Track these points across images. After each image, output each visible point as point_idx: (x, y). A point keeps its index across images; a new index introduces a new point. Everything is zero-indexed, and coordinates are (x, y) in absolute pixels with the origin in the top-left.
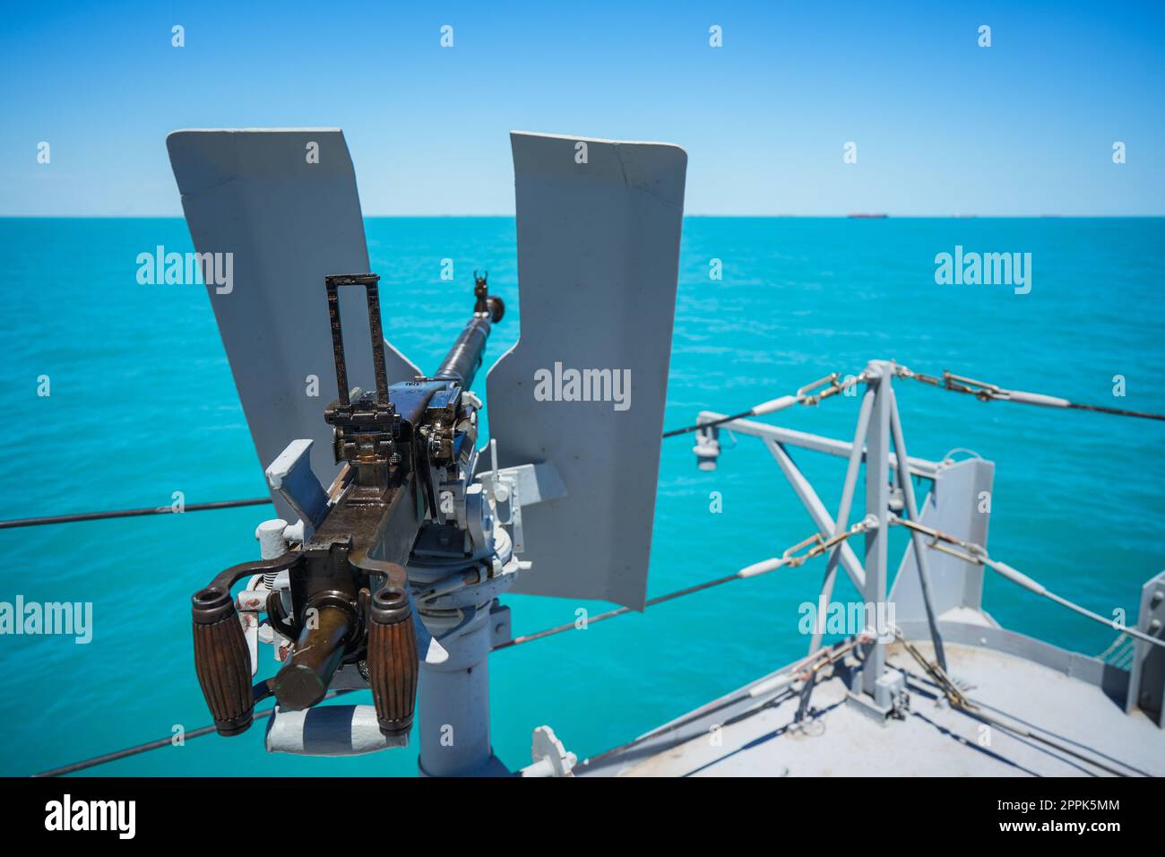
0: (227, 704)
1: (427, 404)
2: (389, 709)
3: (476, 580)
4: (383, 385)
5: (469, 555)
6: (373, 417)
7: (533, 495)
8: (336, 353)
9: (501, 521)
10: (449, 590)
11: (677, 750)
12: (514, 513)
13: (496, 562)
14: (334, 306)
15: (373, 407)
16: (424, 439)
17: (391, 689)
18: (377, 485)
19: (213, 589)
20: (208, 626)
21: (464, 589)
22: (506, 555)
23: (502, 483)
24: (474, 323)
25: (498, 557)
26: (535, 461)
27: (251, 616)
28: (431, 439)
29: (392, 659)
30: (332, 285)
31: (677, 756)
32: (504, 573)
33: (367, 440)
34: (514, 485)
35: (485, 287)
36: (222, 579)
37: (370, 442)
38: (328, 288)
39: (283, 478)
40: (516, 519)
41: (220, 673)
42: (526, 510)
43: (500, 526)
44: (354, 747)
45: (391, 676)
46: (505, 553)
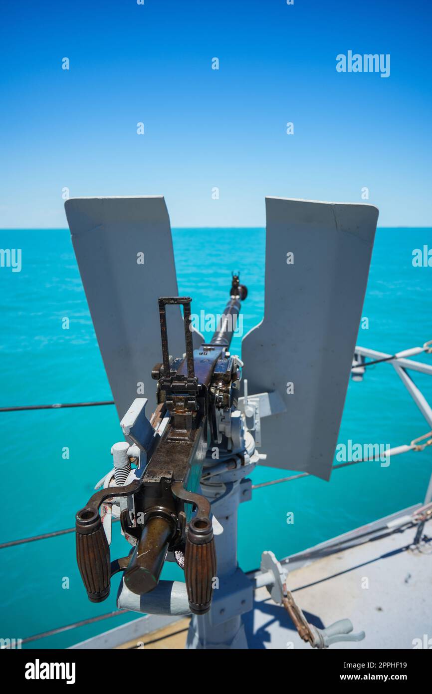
0: (95, 585)
1: (213, 370)
2: (197, 597)
3: (234, 467)
4: (191, 367)
5: (230, 451)
6: (185, 386)
7: (267, 411)
8: (163, 346)
9: (249, 428)
10: (218, 473)
11: (340, 554)
12: (256, 424)
13: (246, 456)
14: (163, 317)
15: (185, 379)
16: (213, 395)
17: (199, 586)
18: (185, 428)
19: (89, 509)
20: (85, 535)
21: (227, 472)
22: (252, 451)
23: (250, 405)
24: (232, 303)
25: (247, 453)
26: (269, 391)
27: (107, 507)
28: (217, 395)
29: (201, 567)
30: (162, 304)
31: (340, 558)
32: (250, 463)
33: (180, 400)
34: (257, 407)
35: (238, 281)
36: (94, 501)
37: (182, 402)
38: (160, 306)
39: (130, 429)
40: (257, 427)
41: (92, 566)
42: (263, 420)
43: (248, 431)
44: (172, 612)
45: (199, 578)
46: (250, 450)
